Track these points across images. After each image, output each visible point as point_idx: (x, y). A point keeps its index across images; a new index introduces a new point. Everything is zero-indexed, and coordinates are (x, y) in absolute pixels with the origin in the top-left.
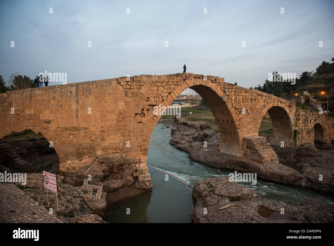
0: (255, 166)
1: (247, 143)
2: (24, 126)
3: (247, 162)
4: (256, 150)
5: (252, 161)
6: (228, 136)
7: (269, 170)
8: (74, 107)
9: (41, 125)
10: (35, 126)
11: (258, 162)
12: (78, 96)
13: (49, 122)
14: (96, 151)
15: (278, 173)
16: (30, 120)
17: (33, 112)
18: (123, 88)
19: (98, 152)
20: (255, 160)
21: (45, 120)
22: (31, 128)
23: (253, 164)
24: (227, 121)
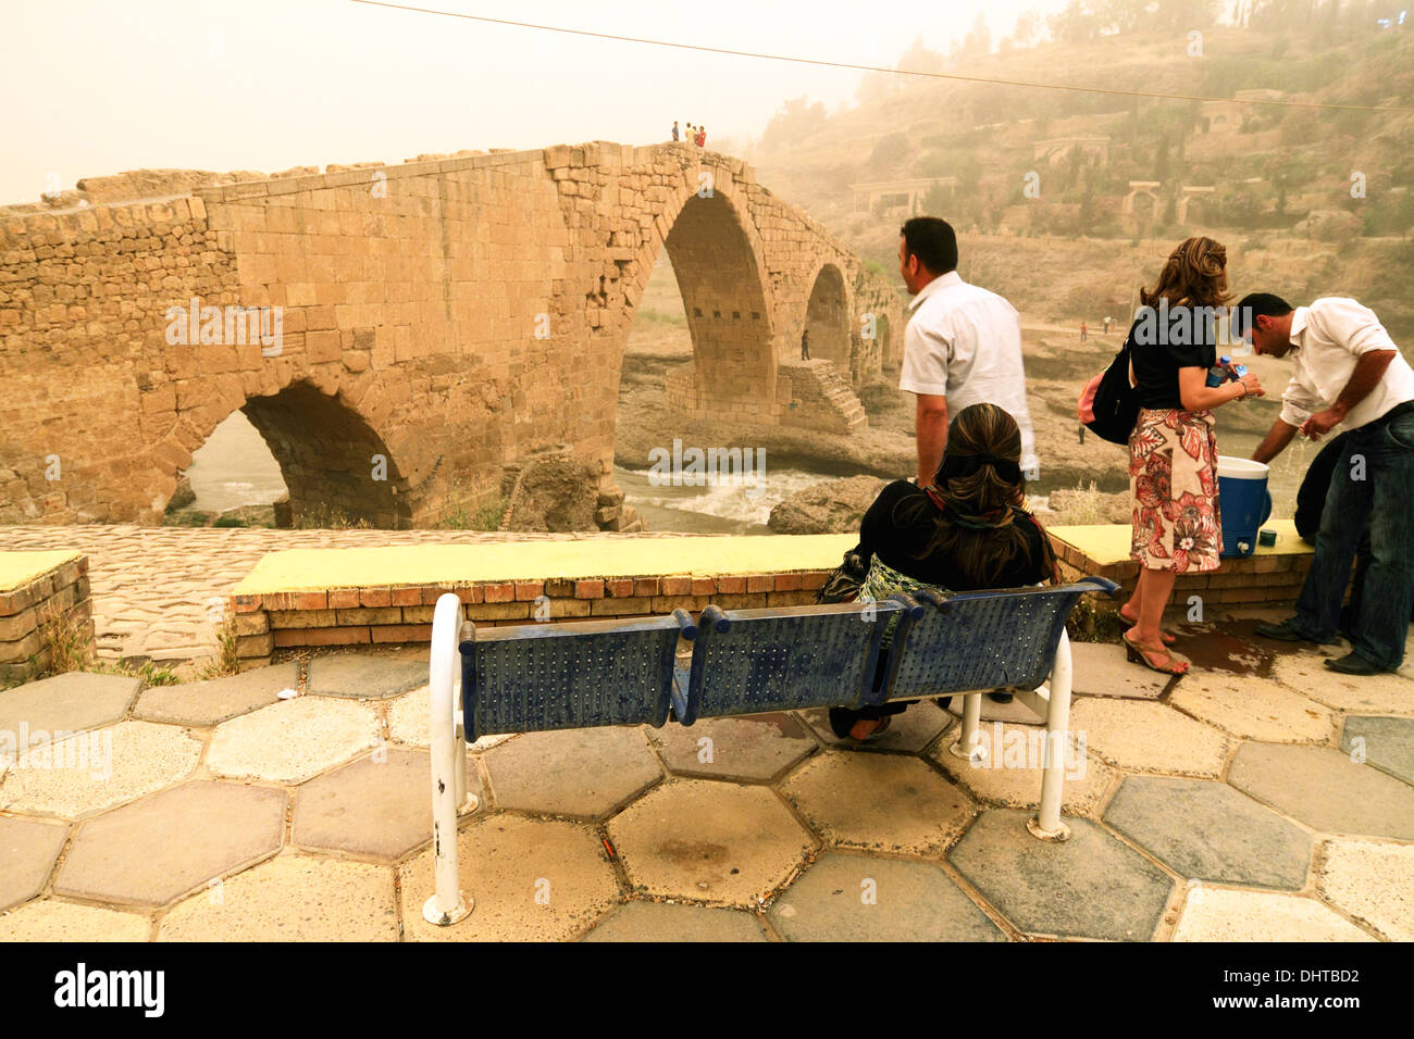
0: (829, 444)
1: (794, 382)
2: (287, 362)
3: (801, 437)
4: (826, 399)
5: (815, 433)
6: (729, 363)
7: (876, 450)
8: (438, 269)
9: (344, 353)
10: (325, 360)
11: (834, 432)
12: (446, 222)
13: (365, 341)
14: (502, 447)
15: (901, 454)
16: (307, 333)
17: (313, 294)
18: (560, 193)
19: (509, 450)
20: (821, 429)
21: (357, 333)
22: (311, 371)
23: (823, 440)
24: (736, 315)
